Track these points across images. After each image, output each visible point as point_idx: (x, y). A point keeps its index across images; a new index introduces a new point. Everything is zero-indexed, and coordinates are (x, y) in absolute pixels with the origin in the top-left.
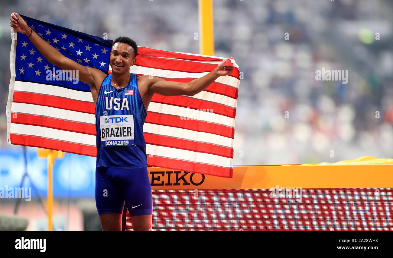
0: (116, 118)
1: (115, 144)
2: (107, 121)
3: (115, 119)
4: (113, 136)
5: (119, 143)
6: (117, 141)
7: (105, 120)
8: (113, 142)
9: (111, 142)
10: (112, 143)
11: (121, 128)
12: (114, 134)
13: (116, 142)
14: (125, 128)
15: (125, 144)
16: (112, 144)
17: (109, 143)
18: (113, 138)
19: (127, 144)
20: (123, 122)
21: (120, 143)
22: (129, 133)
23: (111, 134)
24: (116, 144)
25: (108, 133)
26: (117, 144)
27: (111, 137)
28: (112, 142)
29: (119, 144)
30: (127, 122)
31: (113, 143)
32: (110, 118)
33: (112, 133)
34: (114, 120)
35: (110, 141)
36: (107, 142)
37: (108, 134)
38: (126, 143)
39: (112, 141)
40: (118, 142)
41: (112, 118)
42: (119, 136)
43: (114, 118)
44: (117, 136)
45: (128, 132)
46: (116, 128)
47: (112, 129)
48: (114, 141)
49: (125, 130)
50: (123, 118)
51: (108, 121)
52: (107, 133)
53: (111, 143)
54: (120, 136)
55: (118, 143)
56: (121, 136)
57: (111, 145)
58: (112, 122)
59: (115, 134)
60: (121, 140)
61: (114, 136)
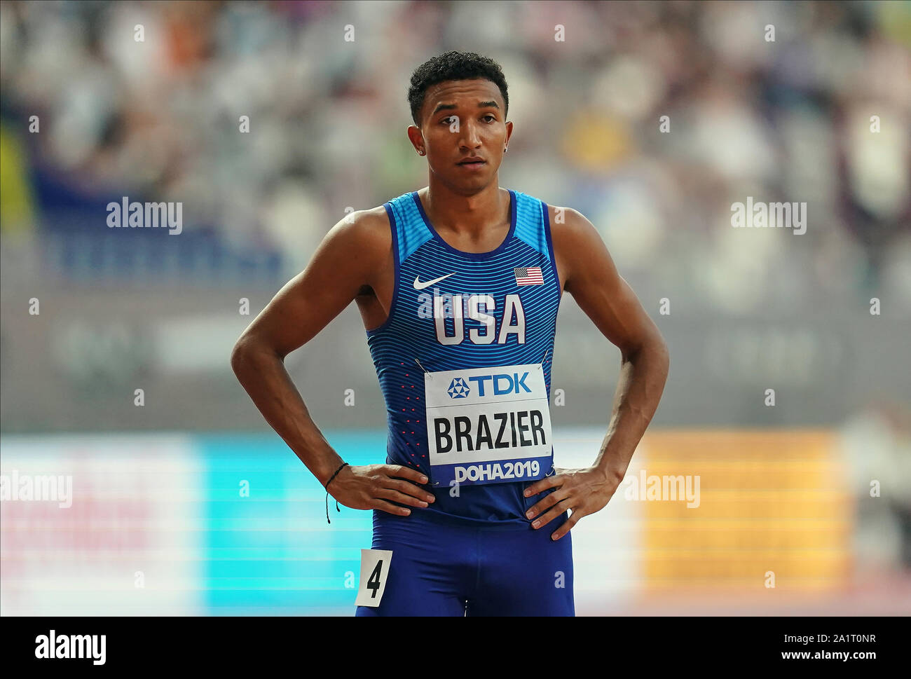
0: (496, 378)
1: (494, 474)
2: (458, 389)
3: (492, 381)
4: (484, 445)
5: (510, 470)
6: (502, 463)
7: (452, 385)
8: (489, 466)
9: (481, 467)
10: (485, 472)
11: (512, 414)
12: (488, 439)
13: (497, 466)
14: (525, 414)
15: (529, 475)
16: (485, 476)
17: (473, 473)
18: (485, 453)
19: (535, 474)
20: (517, 391)
21: (513, 473)
22: (538, 432)
23: (480, 440)
24: (498, 475)
25: (466, 434)
26: (502, 477)
27: (478, 447)
28: (485, 468)
29: (508, 476)
30: (528, 390)
31: (488, 472)
32: (471, 379)
33: (484, 435)
34: (488, 385)
35: (477, 464)
36: (462, 469)
37: (464, 440)
38: (533, 472)
39: (485, 464)
40: (506, 466)
41: (481, 380)
42: (506, 445)
43: (488, 378)
44: (500, 445)
45: (535, 429)
46: (497, 416)
47: (483, 419)
48: (492, 463)
49: (526, 421)
50: (516, 375)
51: (462, 391)
52: (459, 434)
53: (480, 474)
54: (511, 445)
55: (505, 471)
56: (515, 444)
57: (482, 479)
58: (482, 393)
59: (494, 438)
60: (514, 462)
61: (490, 446)
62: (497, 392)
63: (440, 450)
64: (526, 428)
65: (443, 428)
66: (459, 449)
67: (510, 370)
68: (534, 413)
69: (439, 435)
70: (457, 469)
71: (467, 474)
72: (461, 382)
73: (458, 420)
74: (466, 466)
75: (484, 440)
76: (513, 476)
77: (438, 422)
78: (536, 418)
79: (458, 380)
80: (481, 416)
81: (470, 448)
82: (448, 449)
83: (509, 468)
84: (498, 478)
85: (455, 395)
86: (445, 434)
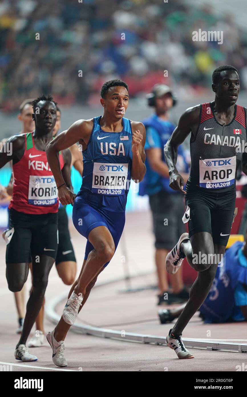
62: (113, 170)
63: (95, 184)
64: (120, 181)
65: (97, 178)
66: (100, 185)
67: (118, 165)
68: (123, 177)
69: (95, 180)
70: (99, 190)
71: (101, 192)
72: (103, 166)
73: (101, 177)
74: (101, 189)
75: (107, 183)
76: (114, 194)
77: (96, 176)
78: (123, 178)
79: (102, 166)
80: (107, 177)
81: (103, 185)
82: (97, 184)
83: (113, 191)
84: (110, 194)
85: (101, 170)
86: (97, 180)
